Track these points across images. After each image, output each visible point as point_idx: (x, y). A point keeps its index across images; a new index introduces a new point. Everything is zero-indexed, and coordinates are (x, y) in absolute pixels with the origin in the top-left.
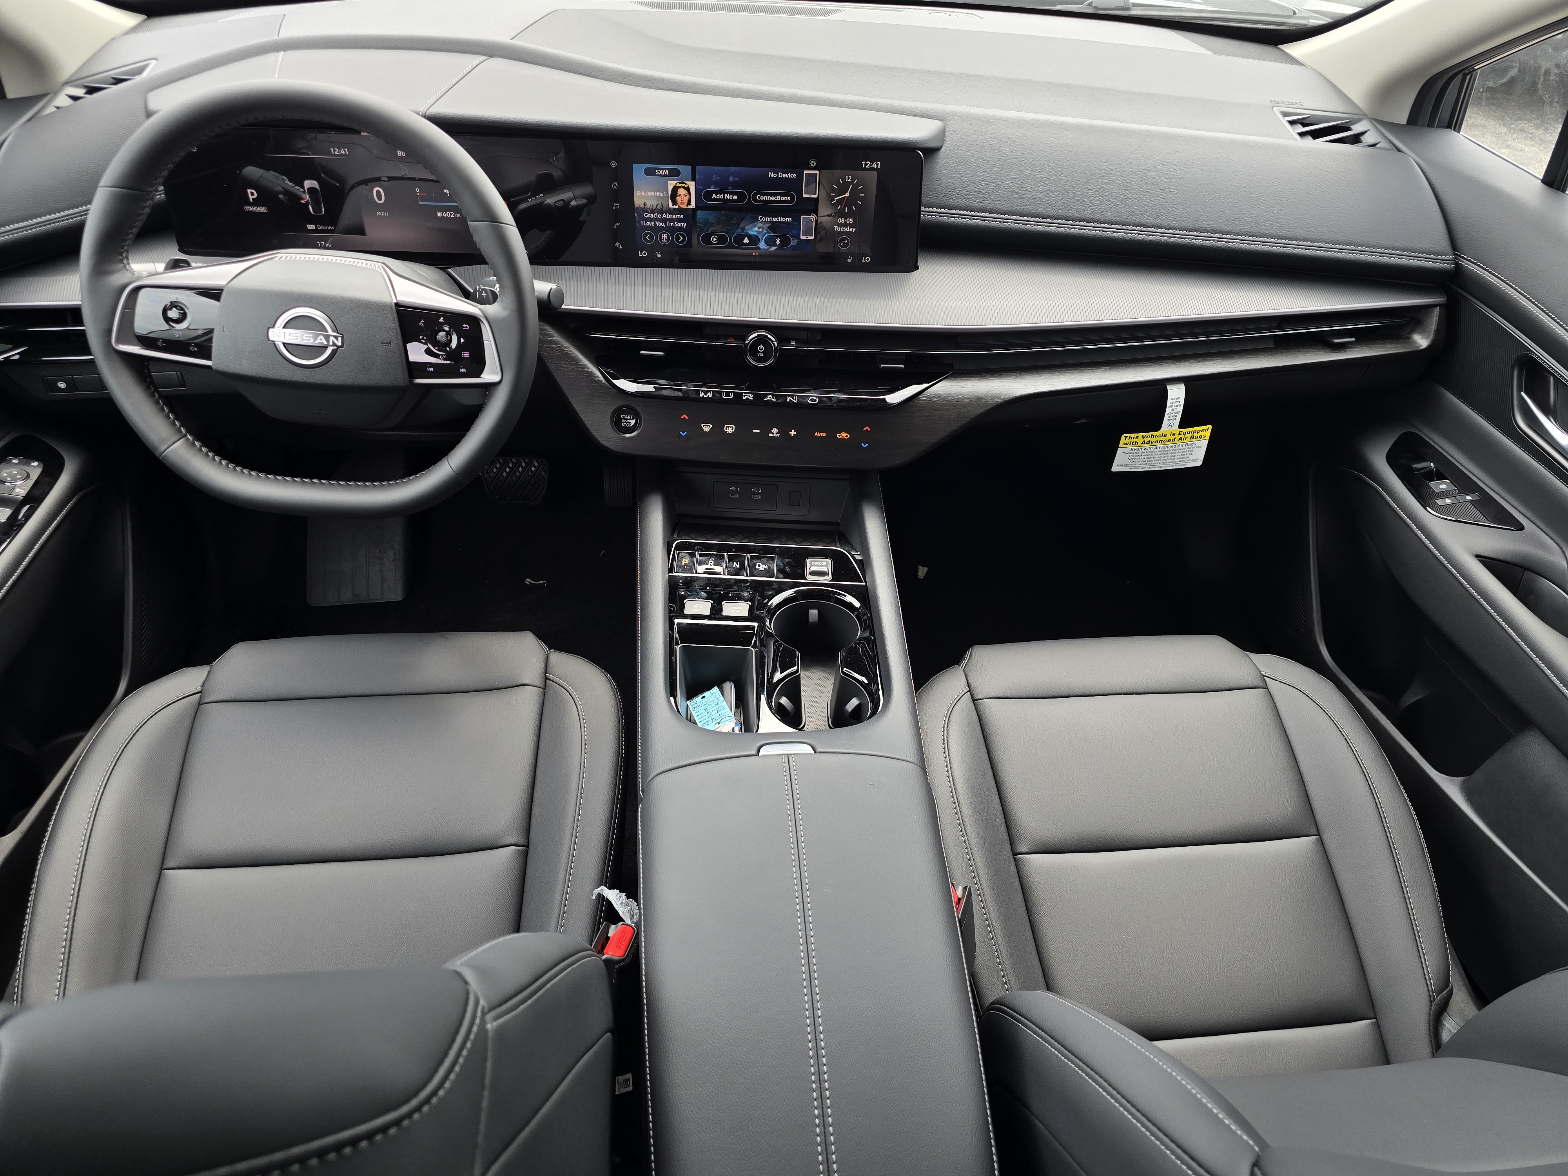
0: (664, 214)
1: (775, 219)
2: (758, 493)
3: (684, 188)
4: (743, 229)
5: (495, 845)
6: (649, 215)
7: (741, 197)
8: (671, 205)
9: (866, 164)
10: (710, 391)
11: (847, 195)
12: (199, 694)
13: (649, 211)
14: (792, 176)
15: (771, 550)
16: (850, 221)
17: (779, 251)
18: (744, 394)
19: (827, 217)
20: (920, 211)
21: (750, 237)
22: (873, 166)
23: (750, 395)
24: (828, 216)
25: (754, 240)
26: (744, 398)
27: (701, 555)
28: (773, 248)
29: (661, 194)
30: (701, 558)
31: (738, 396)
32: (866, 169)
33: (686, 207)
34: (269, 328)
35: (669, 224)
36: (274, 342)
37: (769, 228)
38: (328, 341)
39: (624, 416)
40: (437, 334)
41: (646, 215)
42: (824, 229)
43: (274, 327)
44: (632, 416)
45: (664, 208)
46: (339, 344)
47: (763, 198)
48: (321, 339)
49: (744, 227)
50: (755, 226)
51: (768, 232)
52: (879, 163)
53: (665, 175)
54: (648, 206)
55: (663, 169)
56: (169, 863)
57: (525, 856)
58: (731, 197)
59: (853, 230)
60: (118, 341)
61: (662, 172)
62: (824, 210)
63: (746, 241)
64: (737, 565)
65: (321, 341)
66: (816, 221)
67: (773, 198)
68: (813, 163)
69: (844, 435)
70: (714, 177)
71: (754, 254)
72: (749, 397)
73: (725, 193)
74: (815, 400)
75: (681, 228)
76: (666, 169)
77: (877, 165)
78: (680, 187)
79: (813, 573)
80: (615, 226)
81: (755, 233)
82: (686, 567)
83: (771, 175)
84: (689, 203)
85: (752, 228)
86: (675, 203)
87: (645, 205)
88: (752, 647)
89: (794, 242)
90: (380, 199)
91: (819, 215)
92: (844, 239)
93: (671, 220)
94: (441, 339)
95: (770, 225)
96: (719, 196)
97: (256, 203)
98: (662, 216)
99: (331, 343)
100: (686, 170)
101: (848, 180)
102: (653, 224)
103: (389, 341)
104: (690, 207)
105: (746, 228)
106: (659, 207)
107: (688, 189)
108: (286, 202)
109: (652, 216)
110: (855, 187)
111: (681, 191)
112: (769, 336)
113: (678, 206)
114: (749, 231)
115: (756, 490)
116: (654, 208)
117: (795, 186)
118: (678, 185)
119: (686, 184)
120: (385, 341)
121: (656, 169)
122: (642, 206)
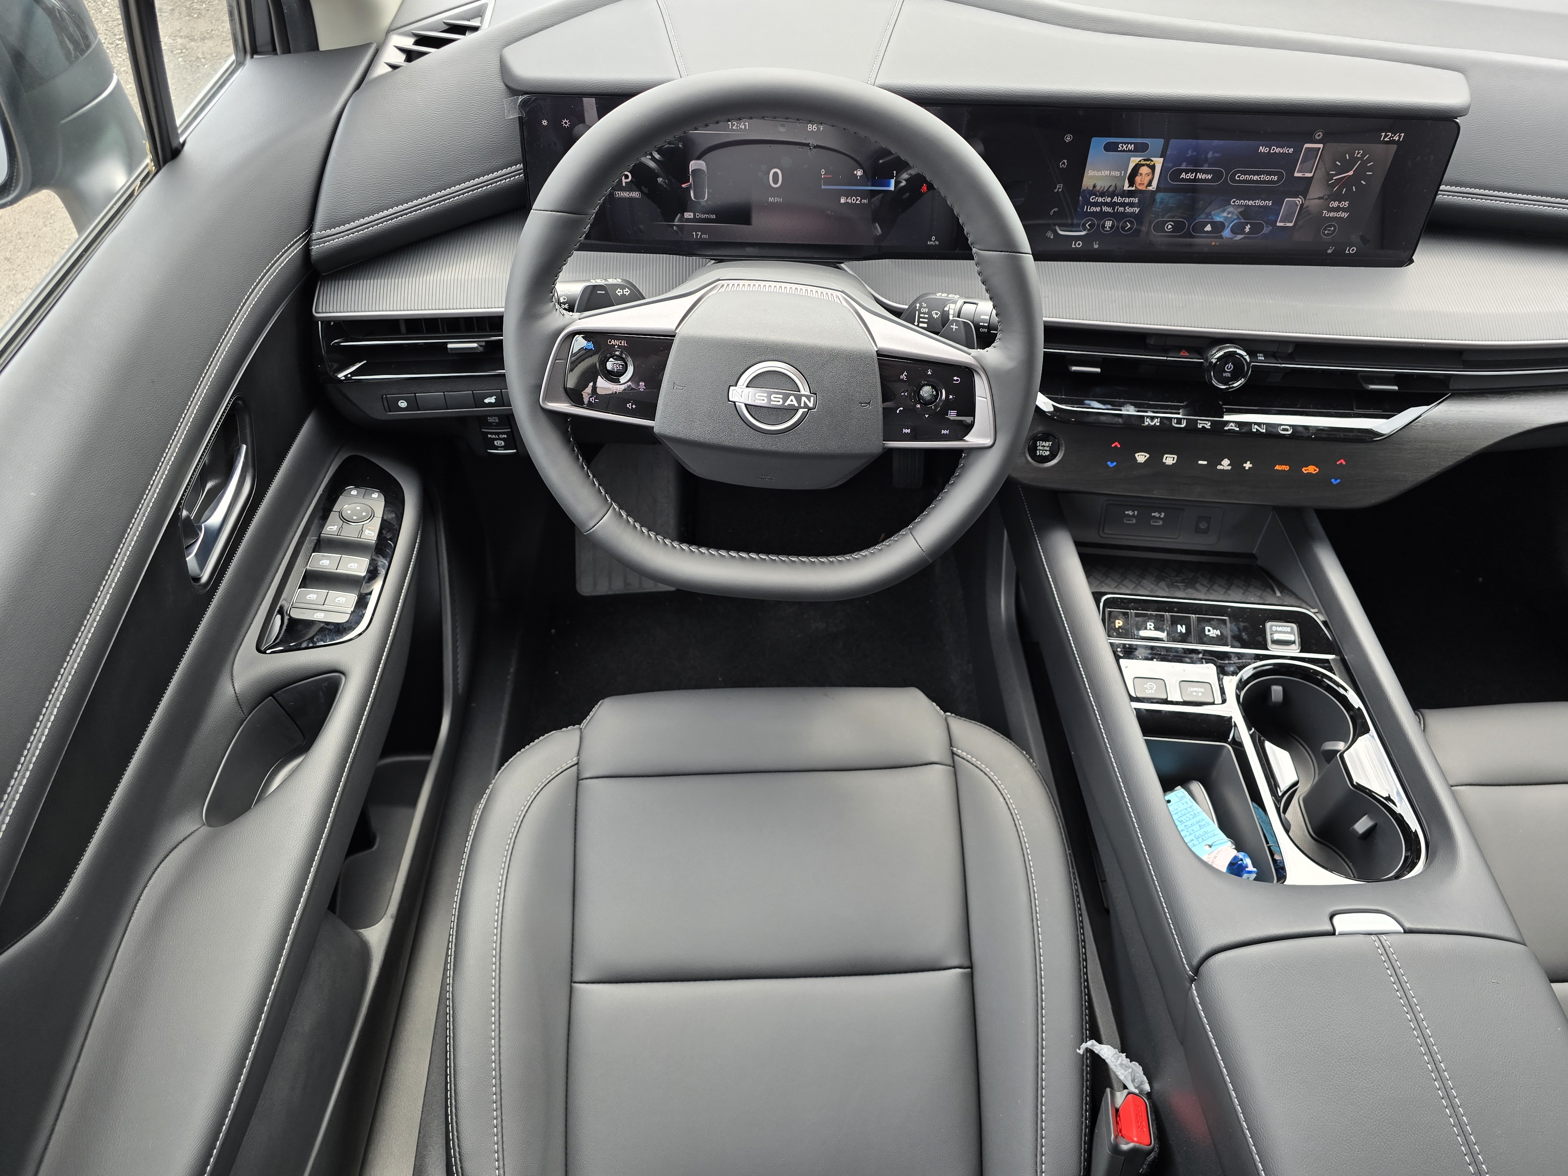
0: (1116, 197)
1: (1250, 203)
2: (1159, 518)
3: (1148, 165)
4: (1209, 214)
5: (938, 966)
6: (1097, 198)
7: (1217, 176)
8: (1126, 187)
9: (1386, 136)
10: (1157, 417)
11: (1351, 173)
12: (576, 766)
13: (1098, 194)
14: (1288, 151)
15: (1221, 610)
16: (1345, 204)
17: (1247, 240)
18: (1199, 421)
19: (1317, 200)
20: (1438, 190)
21: (1213, 224)
22: (1394, 138)
23: (1207, 422)
24: (1319, 198)
25: (1218, 227)
26: (1200, 426)
27: (1137, 615)
28: (1240, 237)
29: (1117, 174)
30: (1137, 619)
31: (1192, 424)
32: (1383, 142)
33: (1145, 189)
34: (730, 386)
35: (1118, 209)
36: (734, 402)
37: (1241, 213)
38: (799, 402)
39: (1041, 442)
40: (921, 388)
41: (1093, 199)
42: (1310, 214)
43: (736, 385)
44: (1051, 443)
45: (1117, 191)
46: (811, 405)
47: (1243, 177)
48: (792, 401)
49: (1210, 213)
50: (1224, 211)
51: (1238, 218)
52: (1403, 134)
53: (1130, 151)
54: (1098, 188)
55: (1128, 143)
56: (579, 976)
57: (970, 978)
58: (1204, 176)
59: (1345, 215)
60: (547, 398)
61: (1126, 147)
62: (1316, 191)
63: (1208, 228)
64: (1182, 629)
65: (792, 403)
66: (1302, 205)
67: (1256, 178)
68: (1319, 135)
69: (1312, 469)
70: (1189, 152)
71: (1213, 244)
72: (1205, 425)
73: (1197, 171)
74: (1287, 430)
75: (1132, 215)
76: (1131, 144)
77: (1400, 136)
78: (1143, 165)
79: (1275, 642)
80: (1052, 211)
81: (1222, 220)
82: (1120, 631)
83: (1262, 149)
84: (1150, 184)
85: (1219, 214)
86: (1132, 183)
87: (1094, 186)
88: (1229, 744)
89: (1266, 230)
90: (776, 182)
91: (1307, 198)
92: (1330, 226)
93: (1123, 205)
94: (925, 395)
95: (1242, 209)
96: (1190, 176)
97: (629, 187)
98: (1112, 200)
99: (802, 405)
100: (1155, 144)
101: (1357, 155)
102: (1098, 209)
103: (868, 401)
104: (1150, 188)
105: (1212, 213)
106: (1111, 189)
107: (1153, 168)
108: (665, 186)
109: (1100, 200)
110: (1363, 163)
111: (1144, 170)
112: (1239, 351)
113: (1136, 187)
114: (1214, 217)
115: (1157, 514)
116: (1105, 190)
117: (1290, 162)
118: (1142, 162)
119: (1152, 161)
120: (864, 401)
121: (1119, 143)
122: (1091, 188)
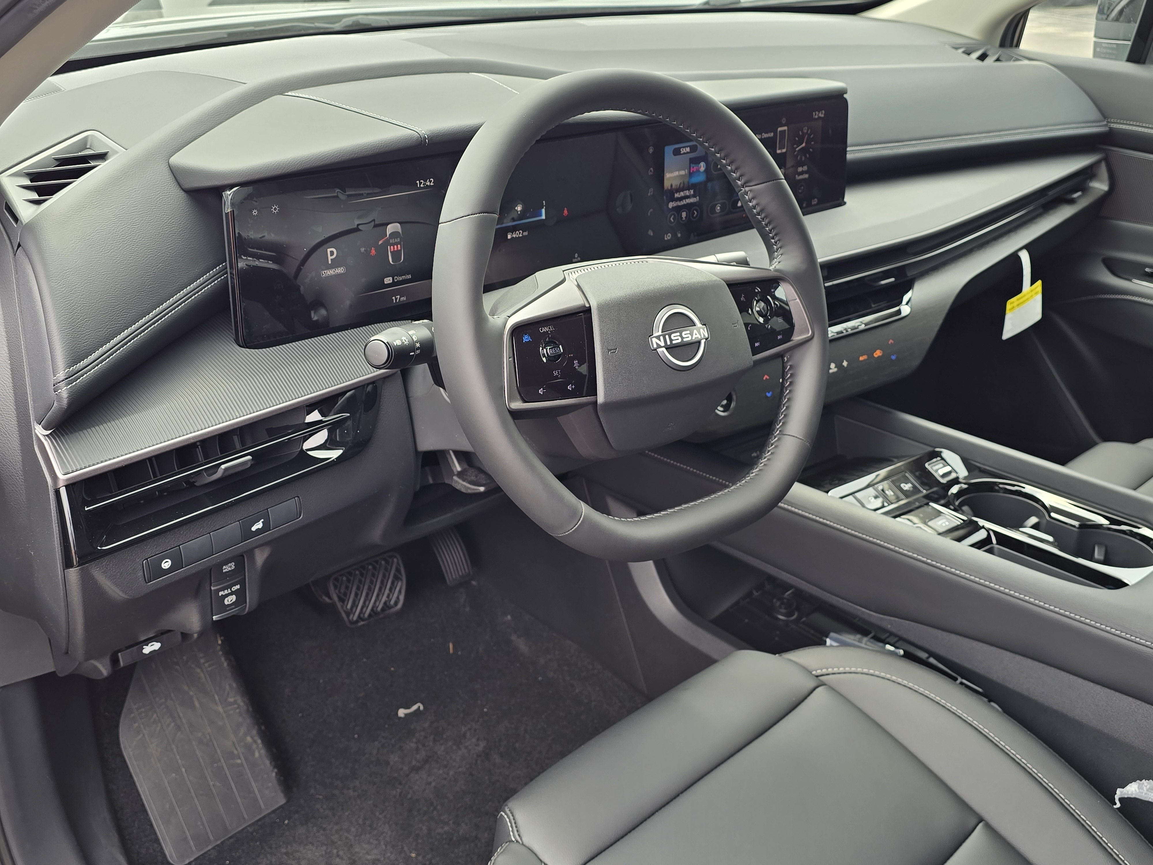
0: (685, 192)
6: (674, 195)
8: (689, 181)
11: (804, 145)
13: (674, 191)
14: (771, 135)
16: (805, 168)
19: (791, 168)
22: (820, 115)
24: (792, 166)
29: (683, 172)
32: (816, 119)
33: (700, 181)
35: (688, 201)
41: (672, 196)
43: (653, 334)
45: (685, 186)
46: (707, 335)
48: (696, 334)
52: (823, 112)
53: (688, 153)
54: (674, 186)
59: (806, 176)
60: (510, 399)
61: (686, 150)
62: (790, 161)
64: (889, 492)
68: (784, 121)
75: (696, 203)
76: (687, 147)
77: (822, 114)
79: (943, 476)
80: (649, 213)
84: (702, 176)
86: (692, 179)
87: (671, 186)
91: (787, 167)
92: (801, 186)
93: (690, 197)
98: (684, 194)
99: (702, 336)
101: (805, 131)
102: (677, 204)
103: (735, 322)
106: (682, 186)
109: (676, 196)
110: (808, 136)
116: (678, 187)
117: (774, 143)
121: (680, 148)
122: (669, 188)
